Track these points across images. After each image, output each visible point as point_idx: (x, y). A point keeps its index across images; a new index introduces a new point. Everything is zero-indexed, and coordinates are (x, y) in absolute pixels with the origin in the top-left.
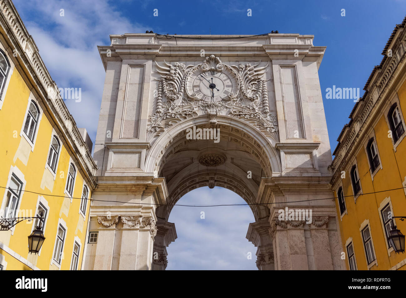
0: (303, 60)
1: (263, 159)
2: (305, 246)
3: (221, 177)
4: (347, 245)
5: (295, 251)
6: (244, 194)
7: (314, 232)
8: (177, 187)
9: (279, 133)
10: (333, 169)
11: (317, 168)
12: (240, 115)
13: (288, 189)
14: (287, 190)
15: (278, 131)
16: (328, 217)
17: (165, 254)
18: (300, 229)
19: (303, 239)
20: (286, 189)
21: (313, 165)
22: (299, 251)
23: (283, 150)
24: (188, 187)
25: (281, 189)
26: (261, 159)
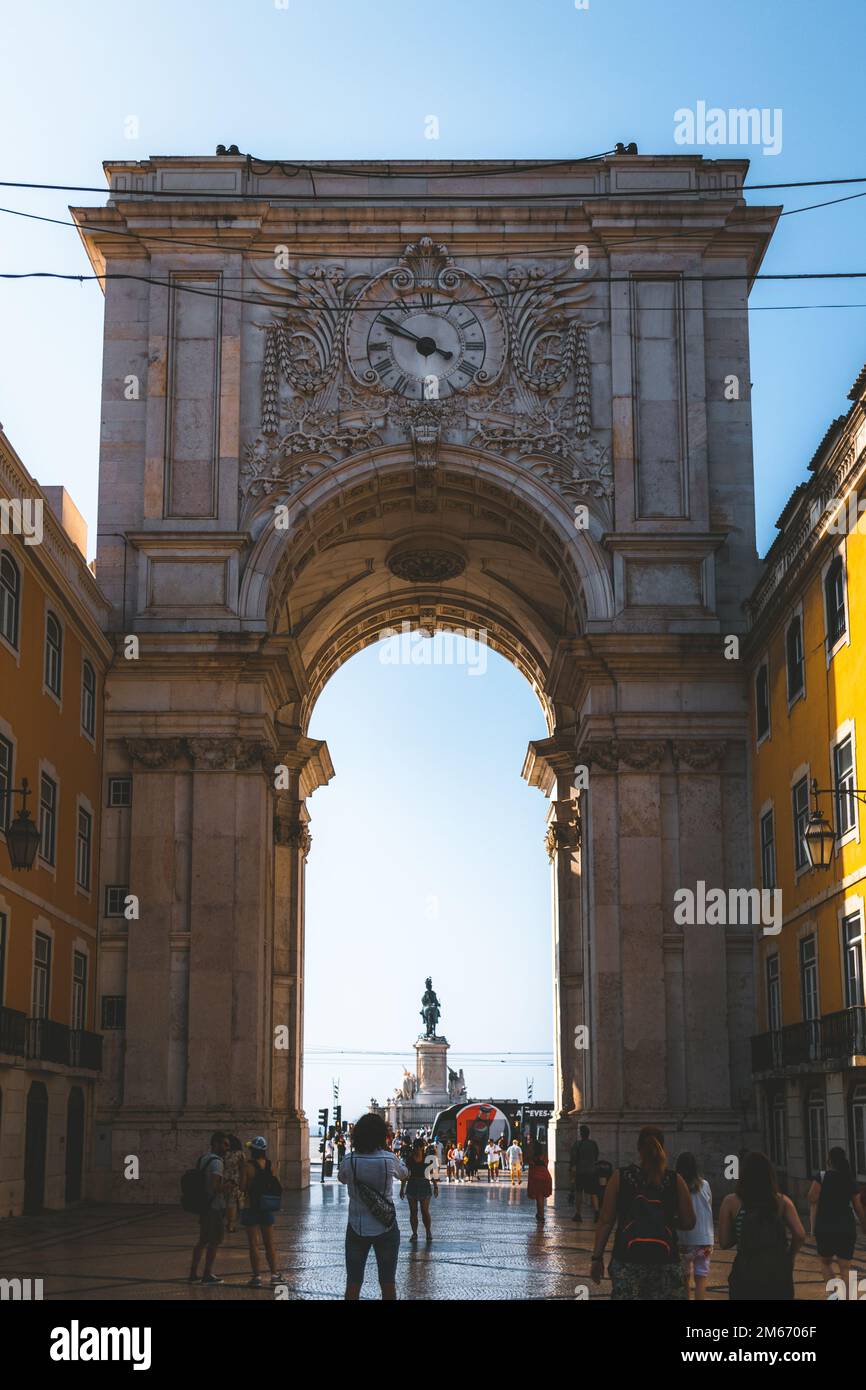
0: (707, 254)
1: (567, 574)
2: (658, 817)
3: (454, 607)
4: (762, 814)
5: (632, 827)
6: (517, 655)
7: (685, 782)
8: (331, 640)
9: (614, 500)
10: (754, 611)
11: (713, 608)
12: (505, 443)
13: (627, 665)
14: (624, 668)
15: (613, 493)
16: (724, 743)
17: (303, 822)
18: (649, 773)
19: (656, 798)
20: (622, 665)
21: (700, 597)
22: (641, 828)
23: (624, 553)
24: (362, 636)
25: (610, 665)
26: (561, 573)
